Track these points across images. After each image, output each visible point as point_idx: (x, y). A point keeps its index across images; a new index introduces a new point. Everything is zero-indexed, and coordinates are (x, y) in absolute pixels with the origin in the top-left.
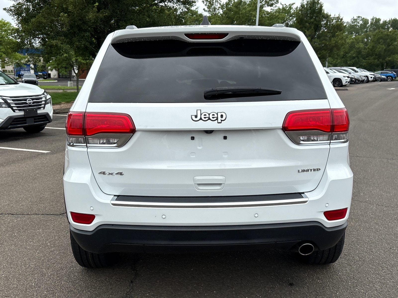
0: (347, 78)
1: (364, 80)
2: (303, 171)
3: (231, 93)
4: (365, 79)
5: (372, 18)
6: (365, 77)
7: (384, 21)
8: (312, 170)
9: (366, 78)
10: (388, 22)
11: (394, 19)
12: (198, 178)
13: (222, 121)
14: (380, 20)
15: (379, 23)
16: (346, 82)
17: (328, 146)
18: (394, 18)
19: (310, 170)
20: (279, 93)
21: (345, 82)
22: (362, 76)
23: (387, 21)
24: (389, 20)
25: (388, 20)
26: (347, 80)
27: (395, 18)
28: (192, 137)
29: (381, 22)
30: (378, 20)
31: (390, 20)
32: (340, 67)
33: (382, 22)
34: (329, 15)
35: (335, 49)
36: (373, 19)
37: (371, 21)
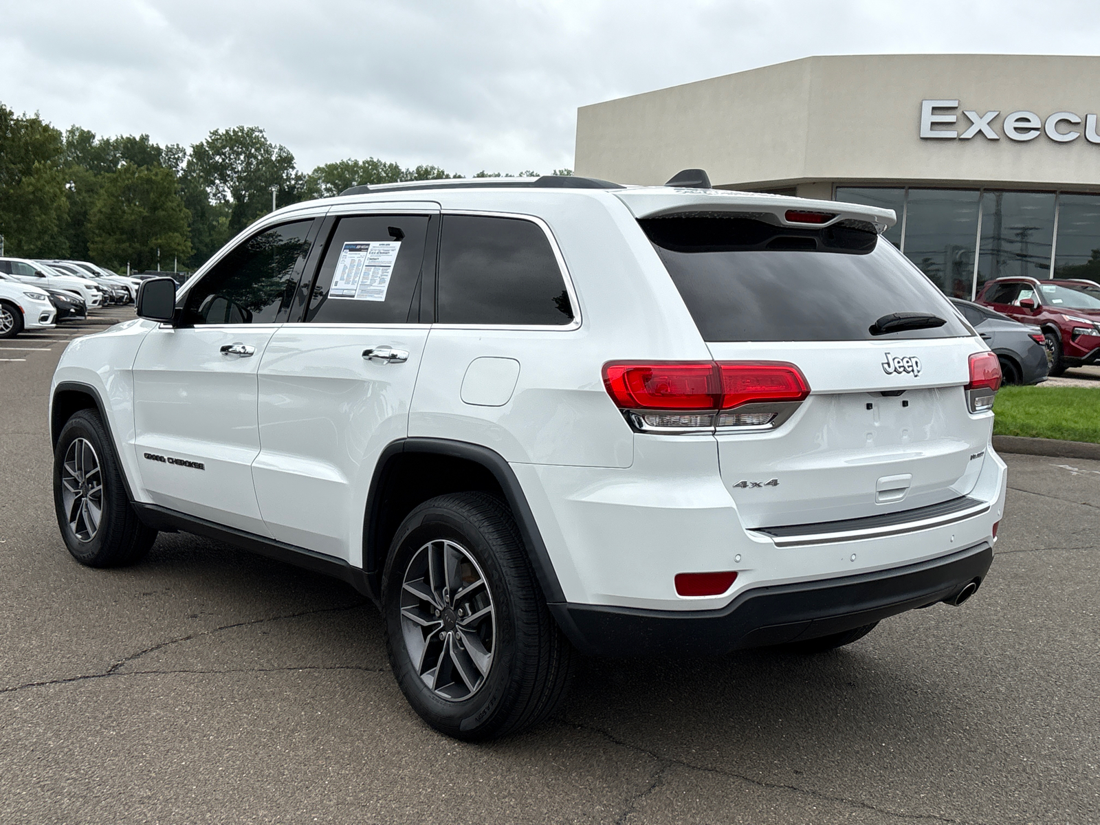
0: (95, 290)
1: (123, 297)
4: (125, 294)
5: (69, 129)
6: (125, 290)
7: (103, 139)
9: (126, 292)
10: (115, 144)
11: (127, 138)
12: (883, 480)
14: (94, 137)
15: (90, 145)
16: (95, 302)
18: (129, 136)
21: (92, 301)
22: (117, 285)
23: (111, 141)
24: (115, 138)
25: (113, 139)
26: (96, 296)
27: (131, 135)
28: (868, 404)
29: (96, 142)
30: (87, 137)
31: (117, 139)
32: (53, 261)
33: (98, 142)
34: (8, 111)
35: (36, 209)
36: (72, 132)
37: (69, 137)
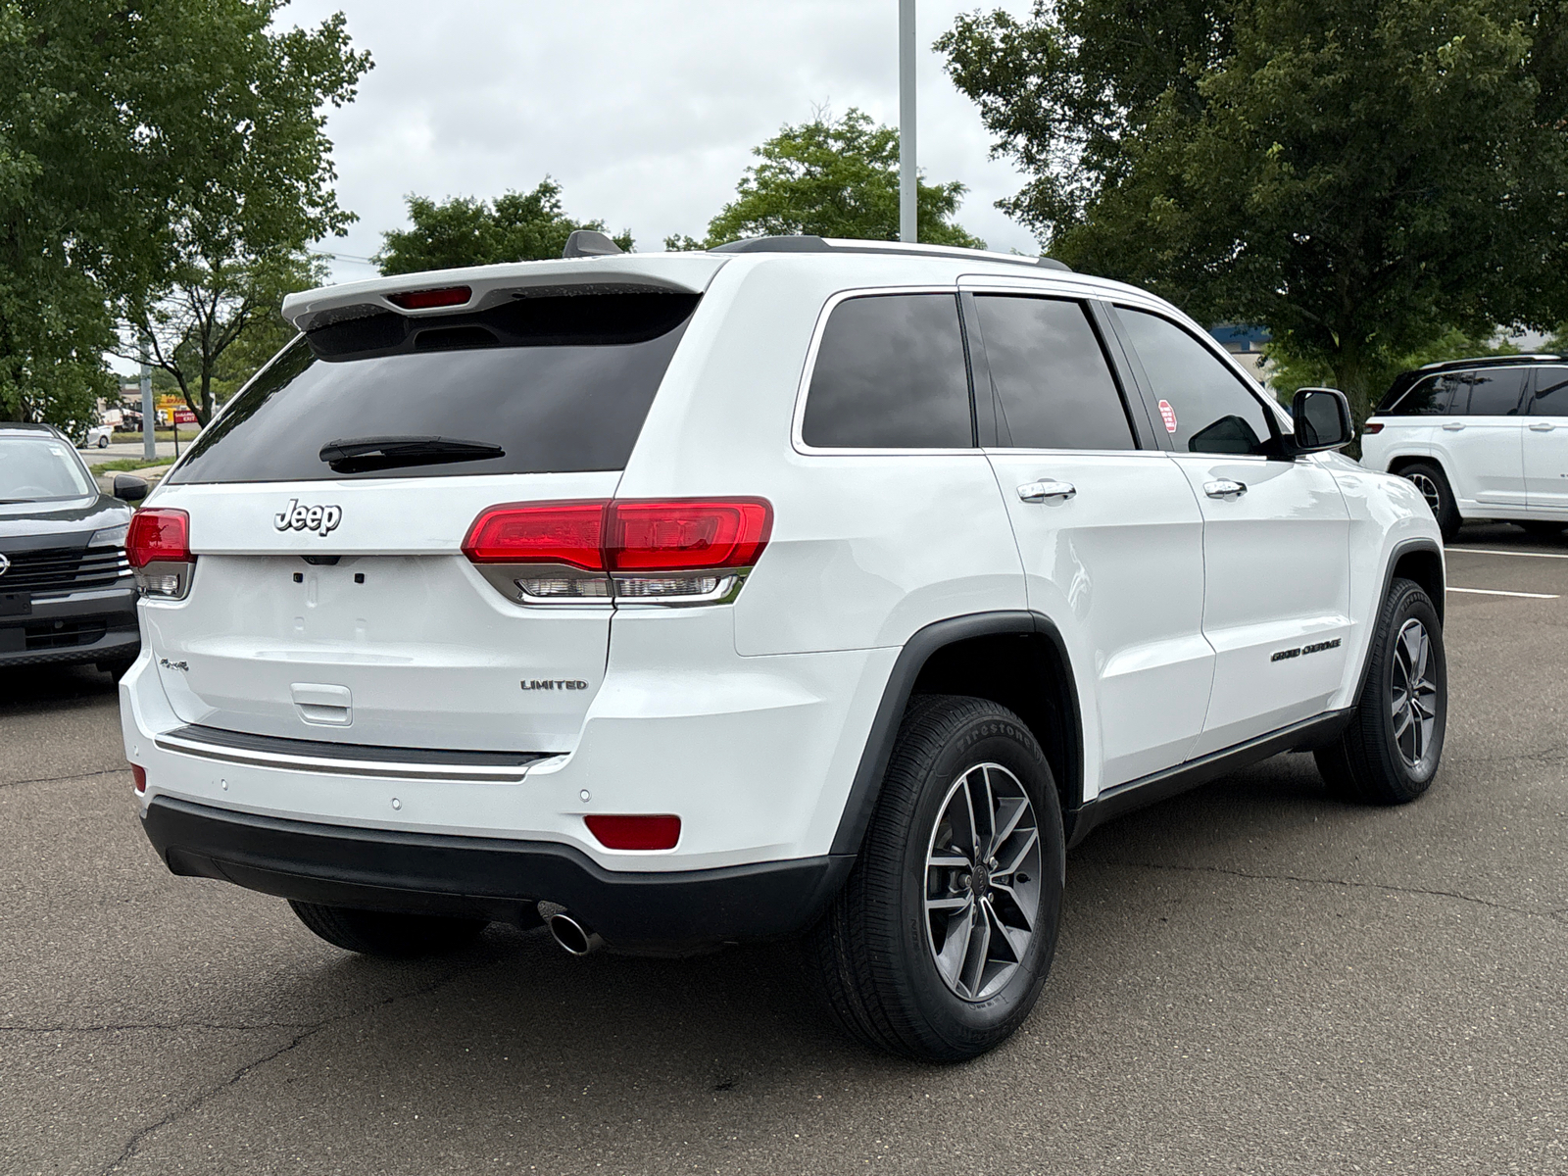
2: (535, 685)
3: (378, 453)
8: (564, 686)
12: (298, 686)
13: (328, 529)
17: (607, 615)
19: (555, 686)
20: (496, 453)
28: (295, 574)
